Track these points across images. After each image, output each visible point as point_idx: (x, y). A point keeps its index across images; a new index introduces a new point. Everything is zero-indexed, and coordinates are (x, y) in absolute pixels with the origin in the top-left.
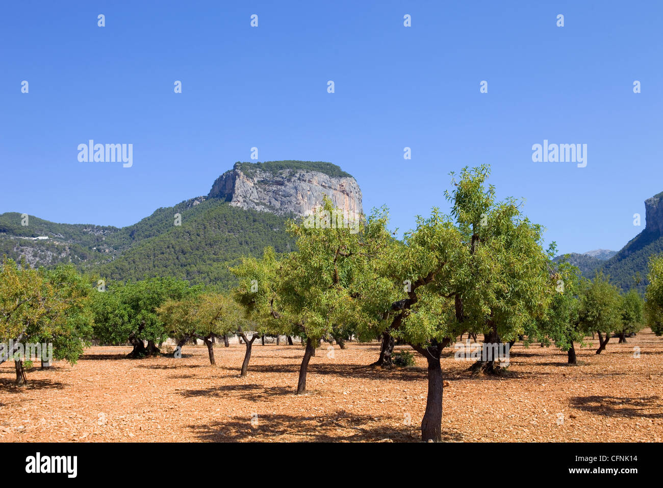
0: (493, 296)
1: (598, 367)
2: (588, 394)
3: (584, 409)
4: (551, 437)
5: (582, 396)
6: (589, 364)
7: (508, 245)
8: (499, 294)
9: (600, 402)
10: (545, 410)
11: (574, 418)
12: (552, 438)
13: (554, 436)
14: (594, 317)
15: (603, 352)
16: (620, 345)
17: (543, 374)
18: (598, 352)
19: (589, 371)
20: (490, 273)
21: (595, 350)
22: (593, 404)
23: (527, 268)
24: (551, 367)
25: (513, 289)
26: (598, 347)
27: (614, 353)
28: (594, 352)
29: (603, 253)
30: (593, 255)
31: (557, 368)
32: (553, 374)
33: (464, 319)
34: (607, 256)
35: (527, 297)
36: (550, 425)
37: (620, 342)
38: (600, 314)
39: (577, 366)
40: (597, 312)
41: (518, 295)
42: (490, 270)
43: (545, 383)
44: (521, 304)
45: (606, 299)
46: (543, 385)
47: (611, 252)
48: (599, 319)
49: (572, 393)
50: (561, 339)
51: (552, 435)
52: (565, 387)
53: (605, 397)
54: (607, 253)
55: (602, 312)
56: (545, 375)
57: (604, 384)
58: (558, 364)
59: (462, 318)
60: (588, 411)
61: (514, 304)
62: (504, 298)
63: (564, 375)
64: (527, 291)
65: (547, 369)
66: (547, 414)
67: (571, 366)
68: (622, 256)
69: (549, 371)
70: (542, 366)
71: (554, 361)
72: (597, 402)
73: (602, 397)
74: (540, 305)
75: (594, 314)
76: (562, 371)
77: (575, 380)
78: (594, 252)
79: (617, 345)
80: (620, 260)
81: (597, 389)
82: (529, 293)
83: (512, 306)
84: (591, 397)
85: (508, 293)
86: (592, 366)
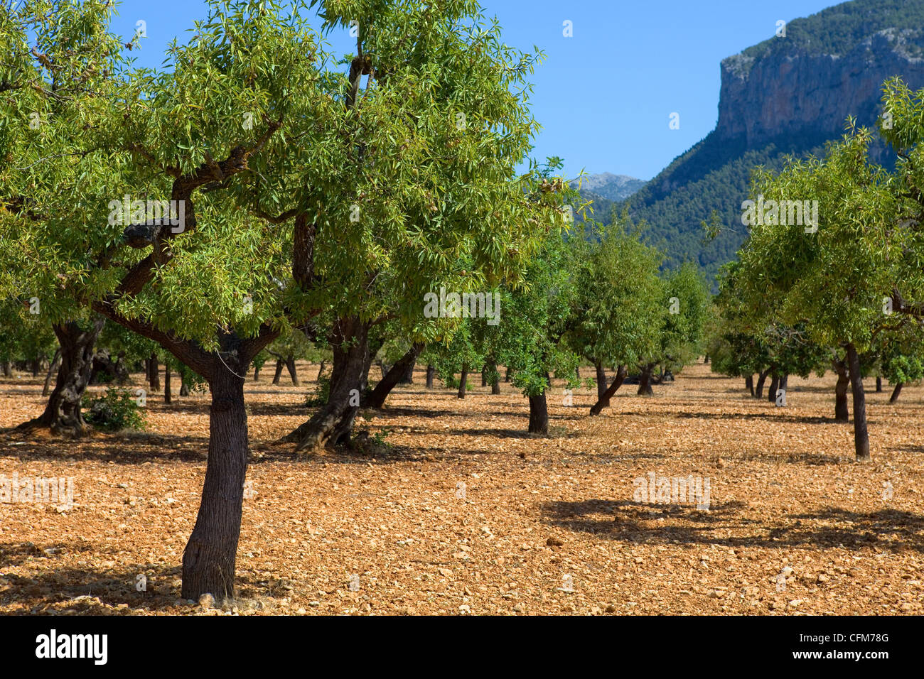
0: (398, 218)
1: (597, 441)
2: (582, 497)
3: (578, 527)
4: (506, 586)
5: (571, 500)
6: (576, 435)
7: (445, 91)
8: (415, 215)
9: (612, 513)
10: (486, 529)
11: (559, 544)
12: (511, 589)
13: (513, 585)
14: (598, 320)
15: (605, 411)
16: (640, 400)
17: (472, 453)
18: (595, 410)
19: (579, 449)
20: (398, 158)
21: (584, 406)
22: (596, 517)
23: (489, 154)
24: (488, 439)
25: (449, 206)
26: (594, 400)
27: (629, 413)
28: (586, 411)
29: (612, 183)
30: (589, 186)
31: (503, 441)
32: (495, 453)
33: (314, 282)
34: (621, 190)
35: (483, 229)
36: (502, 559)
37: (640, 392)
38: (613, 315)
39: (549, 437)
40: (608, 308)
41: (460, 222)
42: (397, 149)
43: (479, 472)
44: (467, 244)
45: (632, 279)
46: (476, 475)
47: (631, 183)
48: (610, 325)
49: (545, 493)
50: (524, 367)
51: (508, 582)
52: (529, 480)
53: (623, 503)
54: (622, 183)
55: (619, 309)
56: (476, 456)
57: (616, 477)
58: (505, 434)
59: (308, 279)
60: (587, 531)
61: (448, 244)
62: (426, 229)
63: (522, 456)
64: (485, 213)
65: (480, 443)
66: (492, 537)
67: (535, 438)
68: (655, 192)
69: (485, 448)
70: (466, 436)
71: (493, 426)
72: (605, 512)
73: (617, 503)
74: (512, 254)
75: (599, 314)
76: (517, 448)
77: (549, 468)
78: (593, 178)
79: (635, 399)
80: (649, 203)
81: (602, 486)
82: (488, 219)
83: (444, 248)
84: (591, 502)
85: (437, 214)
86: (584, 439)
